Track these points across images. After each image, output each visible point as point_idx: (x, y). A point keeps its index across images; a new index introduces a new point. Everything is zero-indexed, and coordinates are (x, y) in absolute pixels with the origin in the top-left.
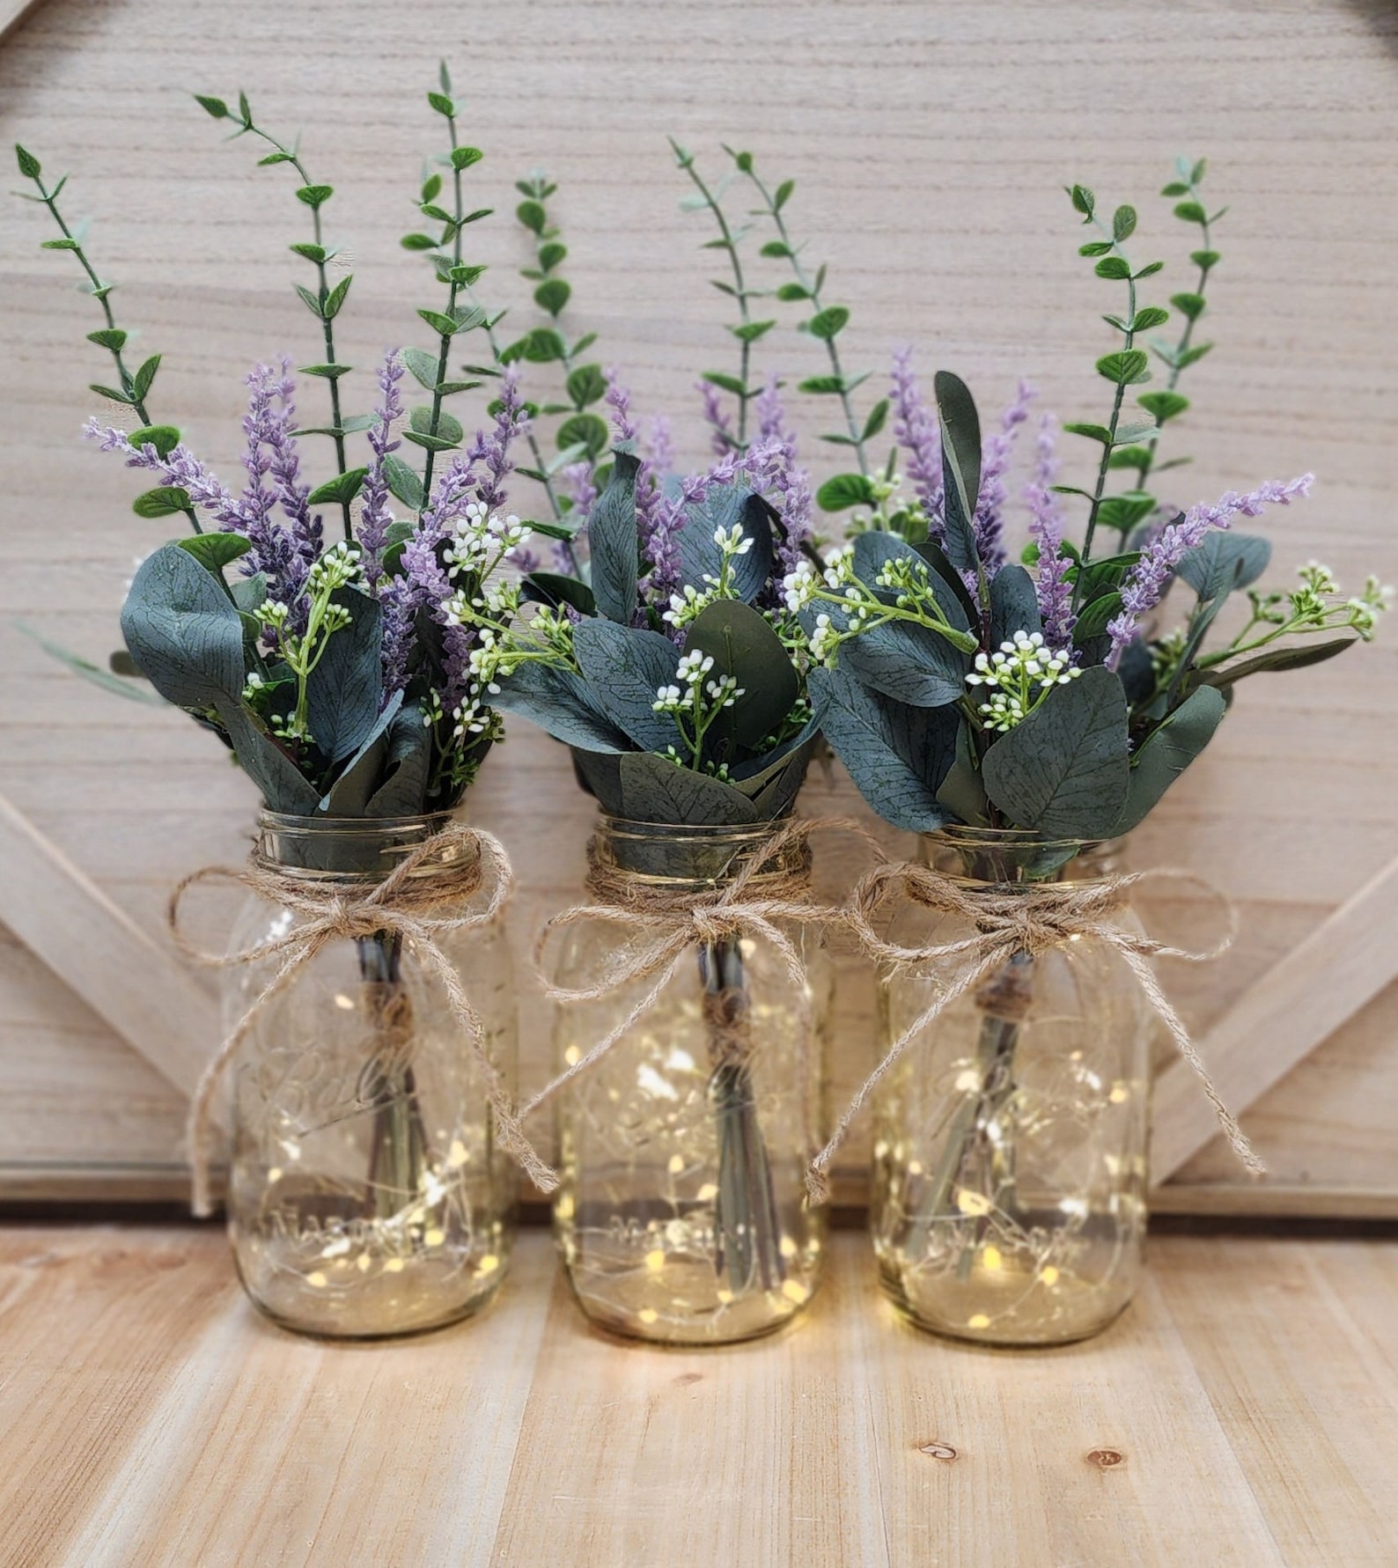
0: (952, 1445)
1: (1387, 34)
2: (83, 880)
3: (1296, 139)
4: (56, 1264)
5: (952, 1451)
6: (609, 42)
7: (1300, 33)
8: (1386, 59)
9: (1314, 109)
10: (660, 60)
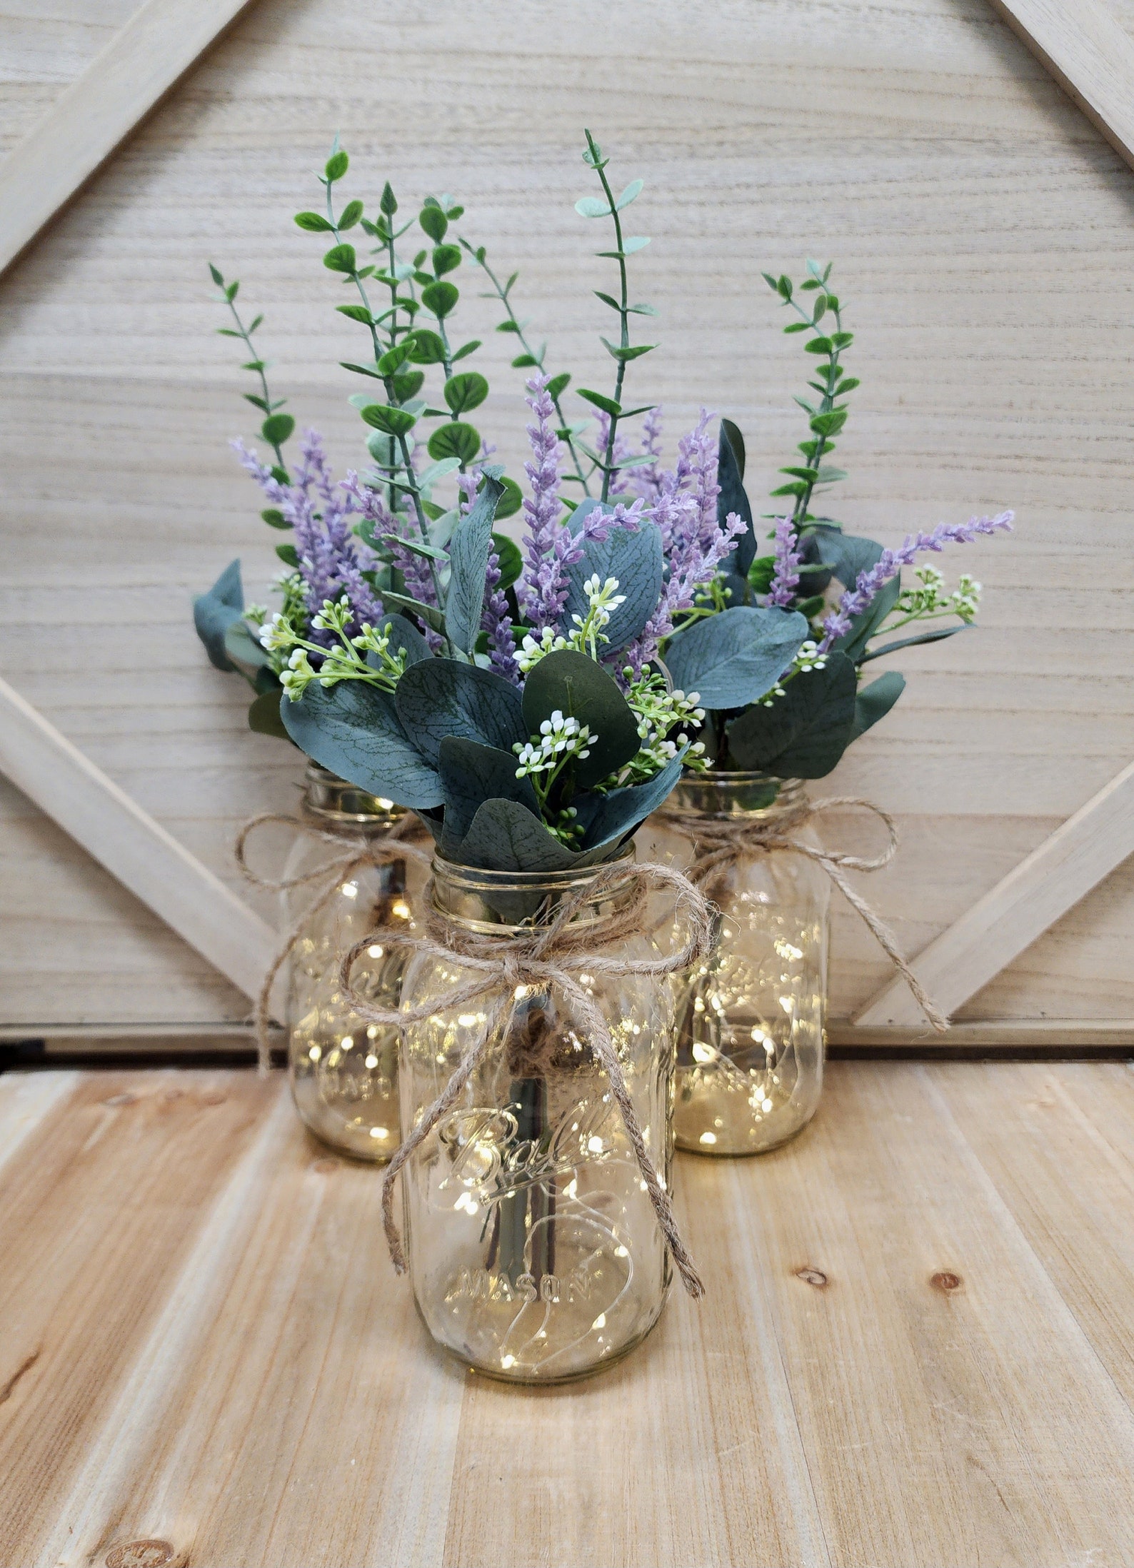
0: (823, 1270)
1: (1104, 172)
2: (146, 819)
3: (1036, 251)
4: (131, 1103)
5: (822, 1275)
6: (523, 191)
7: (1039, 172)
8: (1103, 191)
9: (1050, 228)
10: (560, 204)
